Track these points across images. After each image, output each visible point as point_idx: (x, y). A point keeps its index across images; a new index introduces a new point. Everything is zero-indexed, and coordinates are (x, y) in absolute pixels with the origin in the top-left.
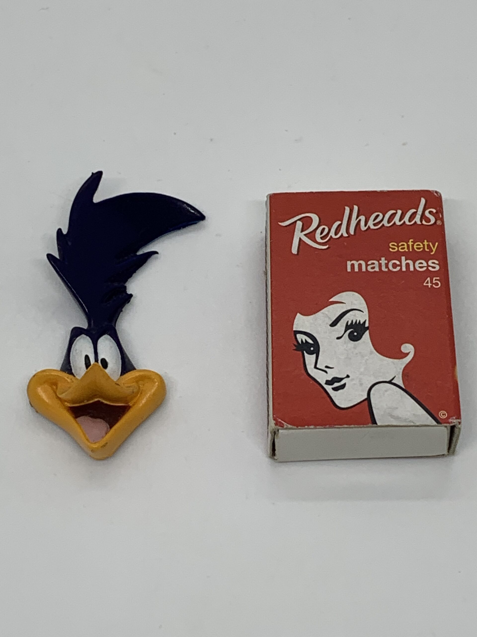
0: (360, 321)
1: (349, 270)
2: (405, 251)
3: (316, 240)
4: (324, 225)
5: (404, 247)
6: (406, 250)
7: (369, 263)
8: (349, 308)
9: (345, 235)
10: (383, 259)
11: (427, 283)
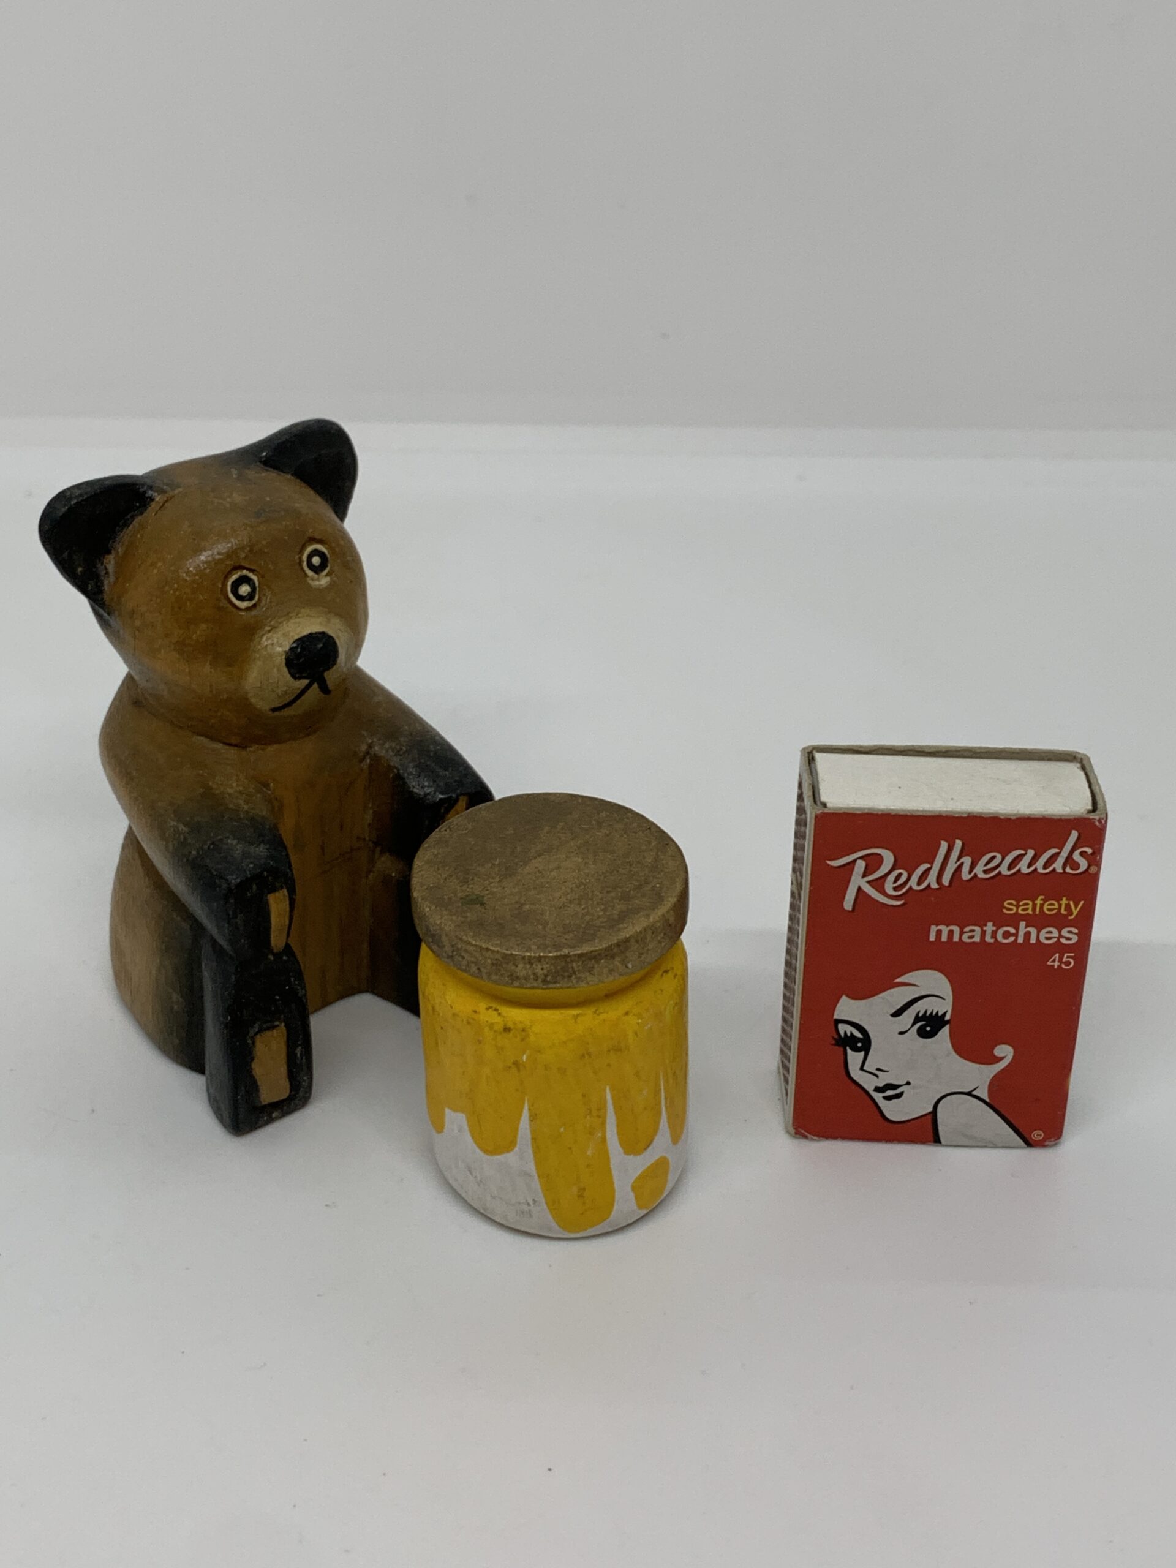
0: (937, 1013)
1: (932, 938)
2: (1028, 914)
3: (884, 891)
4: (900, 868)
5: (1027, 907)
6: (1030, 912)
7: (967, 929)
8: (924, 993)
9: (934, 886)
10: (990, 924)
11: (1054, 961)
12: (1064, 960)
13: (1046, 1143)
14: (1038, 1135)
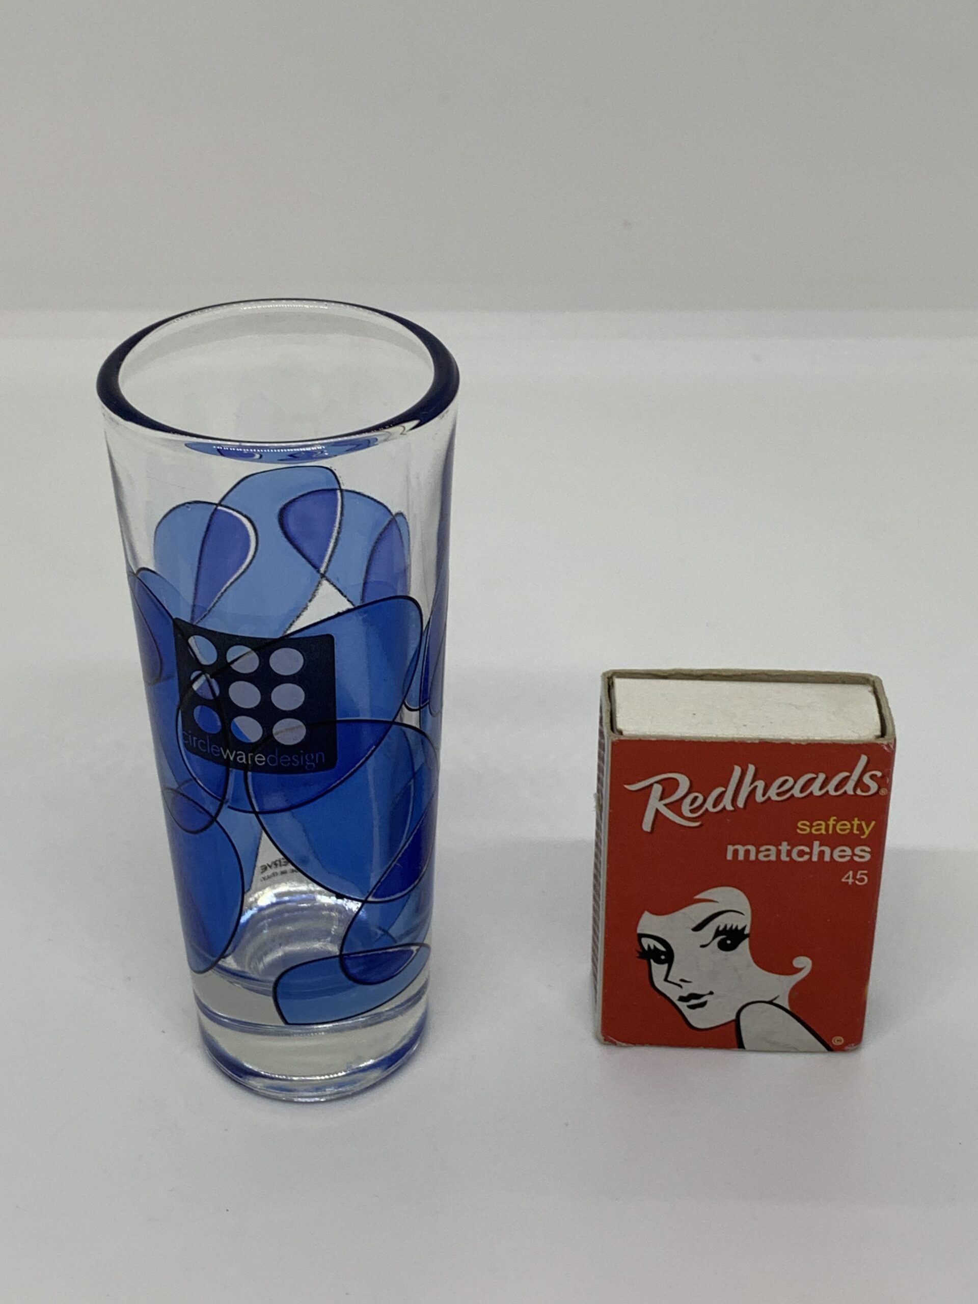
0: (737, 927)
1: (729, 857)
2: (822, 834)
3: (682, 813)
4: (695, 792)
5: (820, 827)
6: (823, 832)
8: (724, 909)
9: (730, 808)
10: (785, 844)
11: (848, 878)
12: (858, 877)
13: (847, 1048)
14: (837, 1041)
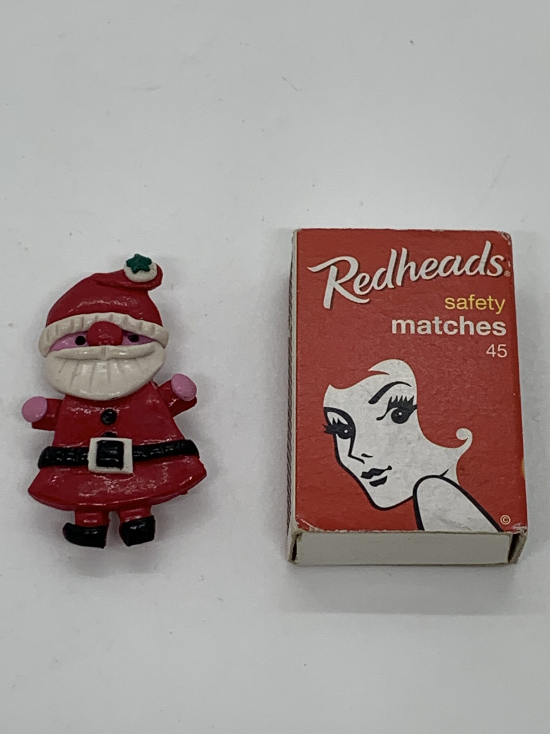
0: (406, 398)
1: (394, 331)
2: (464, 309)
3: (354, 292)
4: (364, 272)
5: (462, 304)
7: (420, 323)
8: (394, 381)
9: (391, 286)
10: (437, 318)
11: (491, 351)
12: (499, 350)
14: (505, 520)
